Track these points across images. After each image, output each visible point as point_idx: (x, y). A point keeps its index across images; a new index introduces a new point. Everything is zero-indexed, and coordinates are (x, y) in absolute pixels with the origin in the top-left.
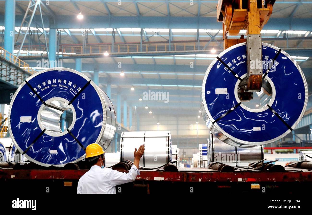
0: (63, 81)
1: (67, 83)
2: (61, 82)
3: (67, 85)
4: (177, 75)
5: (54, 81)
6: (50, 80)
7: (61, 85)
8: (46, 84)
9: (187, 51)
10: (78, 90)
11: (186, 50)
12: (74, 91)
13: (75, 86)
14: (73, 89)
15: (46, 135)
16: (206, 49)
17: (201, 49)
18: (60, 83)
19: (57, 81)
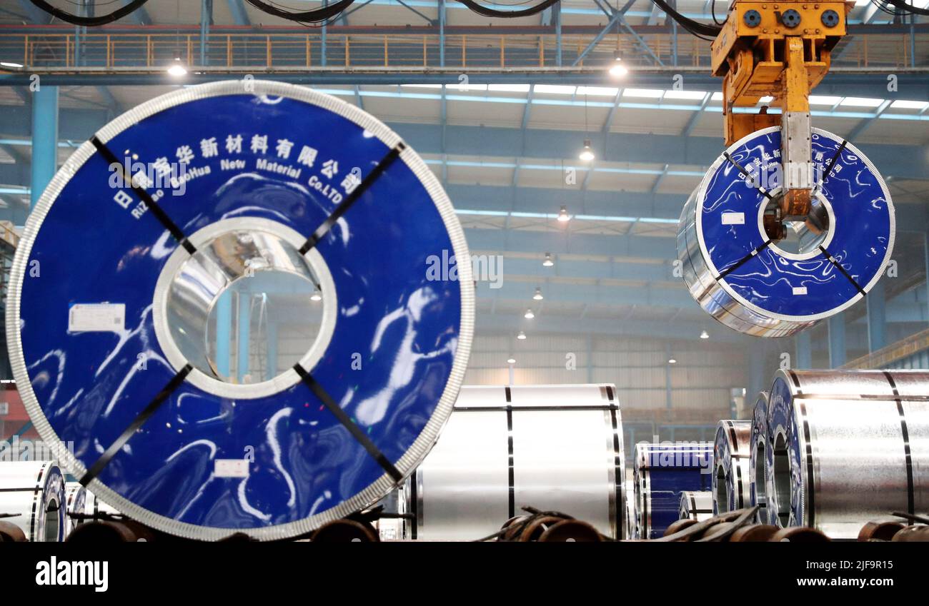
0: (272, 145)
1: (295, 152)
2: (264, 148)
3: (293, 160)
4: (447, 167)
5: (234, 144)
6: (213, 139)
7: (265, 161)
8: (192, 157)
9: (510, 69)
10: (347, 187)
11: (508, 64)
12: (329, 191)
13: (330, 169)
14: (323, 179)
15: (192, 388)
16: (585, 63)
17: (569, 64)
18: (259, 151)
19: (246, 144)
